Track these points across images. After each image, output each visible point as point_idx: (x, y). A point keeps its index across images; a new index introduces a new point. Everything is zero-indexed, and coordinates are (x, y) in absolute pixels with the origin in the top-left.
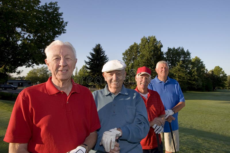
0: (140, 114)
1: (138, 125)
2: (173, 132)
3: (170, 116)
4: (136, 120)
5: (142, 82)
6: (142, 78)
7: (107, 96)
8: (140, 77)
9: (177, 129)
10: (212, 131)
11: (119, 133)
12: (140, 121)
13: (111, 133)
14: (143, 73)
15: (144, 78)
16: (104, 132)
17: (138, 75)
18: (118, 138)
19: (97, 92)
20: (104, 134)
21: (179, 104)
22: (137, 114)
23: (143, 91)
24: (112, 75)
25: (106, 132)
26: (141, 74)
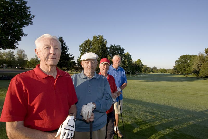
0: (107, 92)
1: (106, 100)
2: (120, 101)
3: (119, 92)
4: (104, 97)
5: (104, 69)
6: (104, 66)
7: (84, 79)
8: (103, 65)
9: (122, 99)
10: (136, 99)
11: (94, 106)
12: (107, 97)
13: (89, 107)
14: (105, 62)
15: (105, 66)
16: (83, 105)
17: (102, 64)
18: (93, 110)
19: (76, 76)
20: (83, 107)
21: (124, 84)
22: (105, 92)
23: (104, 75)
24: (88, 63)
25: (85, 106)
26: (104, 63)
